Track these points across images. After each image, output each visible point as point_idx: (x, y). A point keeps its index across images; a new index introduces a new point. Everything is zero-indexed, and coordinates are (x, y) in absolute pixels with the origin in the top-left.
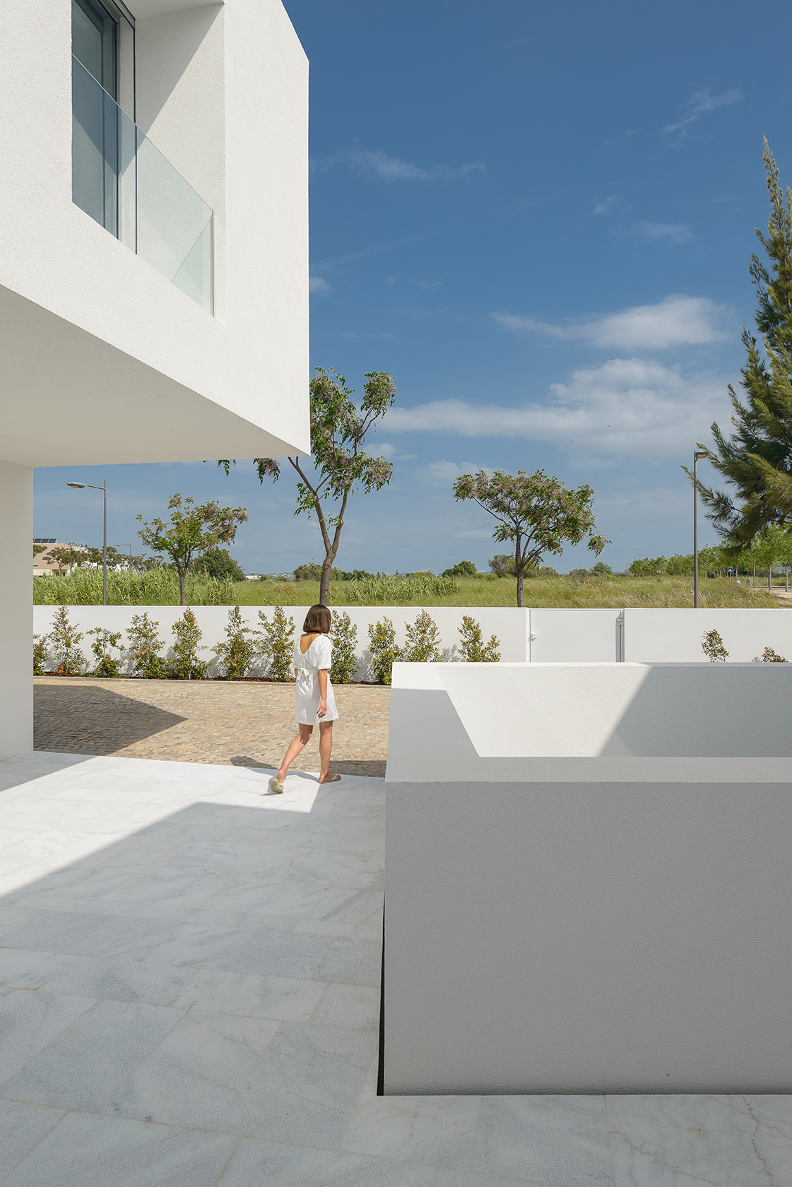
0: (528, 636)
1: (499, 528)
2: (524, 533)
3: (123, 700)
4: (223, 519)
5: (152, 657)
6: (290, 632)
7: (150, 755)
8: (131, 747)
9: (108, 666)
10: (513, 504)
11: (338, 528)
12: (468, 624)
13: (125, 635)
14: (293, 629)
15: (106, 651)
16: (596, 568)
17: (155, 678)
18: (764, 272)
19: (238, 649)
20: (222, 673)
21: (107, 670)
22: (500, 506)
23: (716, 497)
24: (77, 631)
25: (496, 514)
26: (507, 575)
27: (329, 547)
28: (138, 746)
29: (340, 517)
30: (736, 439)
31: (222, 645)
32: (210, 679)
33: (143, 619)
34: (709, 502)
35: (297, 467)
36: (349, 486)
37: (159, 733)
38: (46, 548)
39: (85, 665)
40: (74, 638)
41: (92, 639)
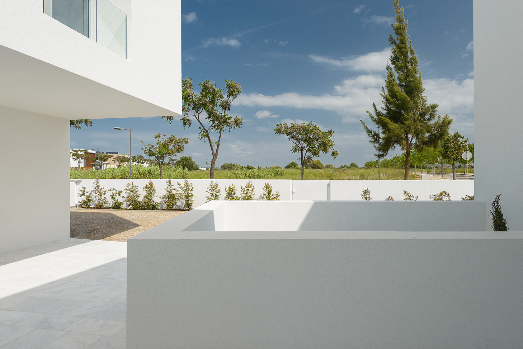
0: (291, 192)
1: (294, 147)
2: (305, 149)
3: (118, 218)
4: (178, 143)
5: (135, 200)
6: (192, 190)
7: (117, 240)
8: (112, 237)
9: (117, 204)
10: (300, 137)
11: (218, 146)
12: (267, 186)
13: (124, 191)
14: (193, 188)
15: (117, 198)
16: (351, 165)
17: (137, 209)
18: (394, 41)
19: (171, 197)
20: (165, 208)
21: (117, 207)
22: (294, 137)
23: (373, 133)
24: (104, 190)
25: (293, 141)
26: (309, 167)
27: (214, 155)
28: (115, 236)
29: (219, 141)
30: (383, 109)
31: (165, 196)
32: (160, 210)
33: (131, 185)
34: (371, 135)
35: (199, 120)
36: (222, 128)
37: (126, 231)
38: (113, 156)
39: (108, 204)
40: (103, 192)
41: (110, 193)
